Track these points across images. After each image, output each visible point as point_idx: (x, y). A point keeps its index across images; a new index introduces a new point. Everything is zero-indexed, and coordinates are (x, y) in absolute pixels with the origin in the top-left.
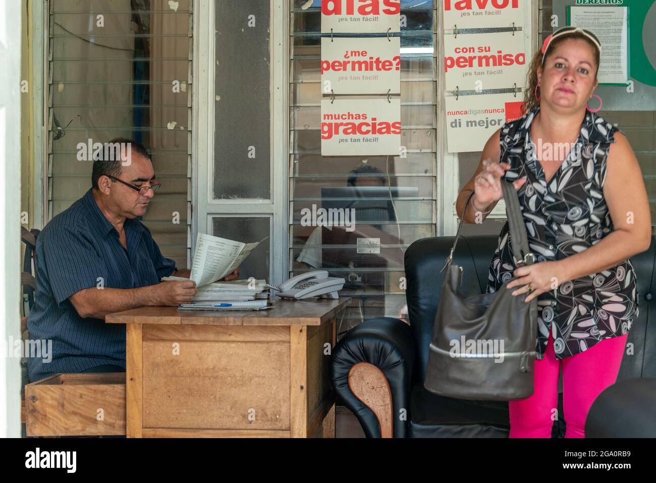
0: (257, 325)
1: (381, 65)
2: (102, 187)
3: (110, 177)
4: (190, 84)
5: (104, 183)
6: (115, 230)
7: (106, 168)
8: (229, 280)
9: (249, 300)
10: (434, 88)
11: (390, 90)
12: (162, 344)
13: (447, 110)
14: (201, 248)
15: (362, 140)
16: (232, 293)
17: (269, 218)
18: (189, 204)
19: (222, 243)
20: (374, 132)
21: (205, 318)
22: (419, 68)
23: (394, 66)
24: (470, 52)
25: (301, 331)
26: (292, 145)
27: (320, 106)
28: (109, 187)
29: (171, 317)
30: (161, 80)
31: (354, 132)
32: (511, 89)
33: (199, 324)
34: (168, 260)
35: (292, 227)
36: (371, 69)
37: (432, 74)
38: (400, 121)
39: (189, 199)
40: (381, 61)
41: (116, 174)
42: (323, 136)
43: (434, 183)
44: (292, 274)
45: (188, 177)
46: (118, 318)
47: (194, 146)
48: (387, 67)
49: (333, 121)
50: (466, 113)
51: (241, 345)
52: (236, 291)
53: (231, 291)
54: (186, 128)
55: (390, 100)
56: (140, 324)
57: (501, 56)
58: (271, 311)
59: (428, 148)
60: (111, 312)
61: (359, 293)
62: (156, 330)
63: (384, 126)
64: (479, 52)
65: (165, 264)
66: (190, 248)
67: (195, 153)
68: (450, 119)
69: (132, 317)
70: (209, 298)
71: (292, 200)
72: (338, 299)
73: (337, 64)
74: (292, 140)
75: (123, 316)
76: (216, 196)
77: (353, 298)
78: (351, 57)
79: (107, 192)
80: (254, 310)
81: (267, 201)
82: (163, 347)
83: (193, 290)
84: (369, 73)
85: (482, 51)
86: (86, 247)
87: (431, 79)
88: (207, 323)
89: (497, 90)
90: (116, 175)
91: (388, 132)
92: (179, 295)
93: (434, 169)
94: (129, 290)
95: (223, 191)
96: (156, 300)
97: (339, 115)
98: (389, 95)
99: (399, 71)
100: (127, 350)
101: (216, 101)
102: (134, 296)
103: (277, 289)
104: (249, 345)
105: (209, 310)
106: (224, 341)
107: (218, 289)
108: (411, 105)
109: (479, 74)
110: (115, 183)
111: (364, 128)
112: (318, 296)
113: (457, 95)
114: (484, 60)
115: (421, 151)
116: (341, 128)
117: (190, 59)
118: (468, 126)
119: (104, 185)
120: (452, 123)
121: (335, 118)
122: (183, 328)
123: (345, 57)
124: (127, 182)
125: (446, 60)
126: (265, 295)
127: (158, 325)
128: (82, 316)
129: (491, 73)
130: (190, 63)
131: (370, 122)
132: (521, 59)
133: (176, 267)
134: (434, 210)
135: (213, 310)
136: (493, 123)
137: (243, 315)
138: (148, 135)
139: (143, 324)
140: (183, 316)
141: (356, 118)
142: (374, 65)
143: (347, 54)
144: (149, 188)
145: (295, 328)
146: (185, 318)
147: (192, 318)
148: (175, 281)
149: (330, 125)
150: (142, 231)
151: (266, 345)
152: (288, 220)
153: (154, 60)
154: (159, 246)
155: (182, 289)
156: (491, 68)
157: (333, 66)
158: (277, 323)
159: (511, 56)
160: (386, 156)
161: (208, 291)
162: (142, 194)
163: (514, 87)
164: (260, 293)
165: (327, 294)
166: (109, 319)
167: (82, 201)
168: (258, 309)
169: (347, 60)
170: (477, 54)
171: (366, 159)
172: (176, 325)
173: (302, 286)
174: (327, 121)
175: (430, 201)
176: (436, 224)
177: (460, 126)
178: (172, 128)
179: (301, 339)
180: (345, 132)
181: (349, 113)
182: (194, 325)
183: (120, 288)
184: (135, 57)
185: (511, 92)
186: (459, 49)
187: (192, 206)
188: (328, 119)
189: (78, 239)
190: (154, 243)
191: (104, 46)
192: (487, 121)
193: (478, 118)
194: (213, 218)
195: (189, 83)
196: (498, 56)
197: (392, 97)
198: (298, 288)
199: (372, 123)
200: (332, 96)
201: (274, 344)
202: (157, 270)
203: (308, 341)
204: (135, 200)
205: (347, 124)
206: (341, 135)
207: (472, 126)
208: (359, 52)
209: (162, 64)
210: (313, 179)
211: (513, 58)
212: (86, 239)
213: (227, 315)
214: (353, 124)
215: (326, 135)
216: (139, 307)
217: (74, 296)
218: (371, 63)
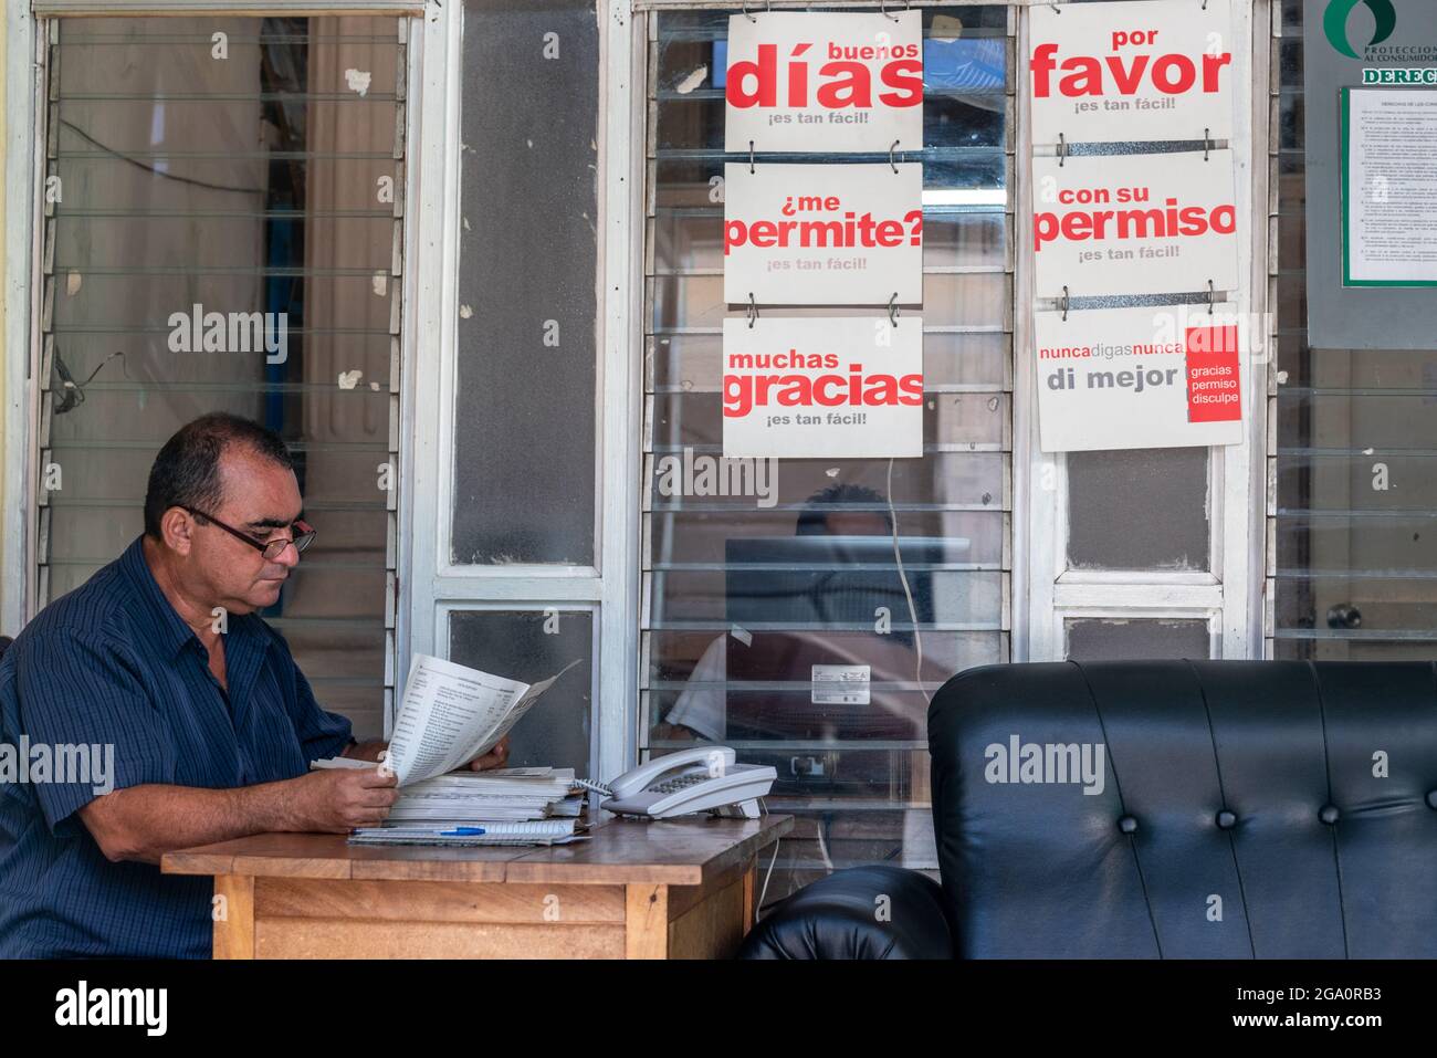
0: (541, 881)
1: (876, 233)
2: (169, 536)
3: (192, 511)
4: (396, 277)
5: (175, 525)
6: (198, 642)
7: (183, 488)
8: (482, 770)
9: (530, 820)
10: (1006, 290)
11: (896, 295)
12: (303, 927)
13: (1040, 345)
14: (421, 691)
15: (824, 420)
16: (488, 802)
17: (591, 612)
18: (390, 576)
19: (473, 682)
20: (855, 400)
21: (411, 863)
22: (984, 241)
23: (907, 236)
24: (1097, 200)
25: (653, 898)
26: (650, 429)
27: (721, 335)
28: (187, 537)
29: (327, 860)
30: (333, 267)
31: (806, 401)
32: (1199, 294)
33: (398, 878)
34: (334, 717)
35: (647, 636)
36: (850, 243)
37: (1003, 256)
38: (919, 372)
39: (390, 565)
40: (874, 223)
41: (207, 505)
42: (727, 409)
43: (1006, 528)
44: (646, 754)
45: (388, 508)
46: (194, 861)
47: (404, 432)
48: (889, 239)
49: (754, 372)
50: (1087, 353)
51: (502, 932)
52: (497, 796)
53: (486, 797)
54: (385, 385)
55: (896, 319)
56: (248, 877)
57: (1175, 211)
58: (582, 848)
59: (991, 441)
60: (178, 846)
61: (818, 804)
62: (288, 893)
63: (881, 384)
64: (1121, 200)
65: (325, 726)
66: (392, 688)
67: (408, 450)
68: (1047, 367)
69: (229, 860)
70: (429, 814)
71: (649, 568)
72: (759, 819)
73: (763, 229)
74: (650, 419)
75: (206, 857)
76: (459, 558)
77: (796, 816)
78: (798, 212)
79: (184, 548)
80: (538, 845)
81: (585, 571)
82: (306, 935)
83: (388, 792)
84: (844, 253)
85: (1129, 198)
86: (122, 684)
87: (999, 269)
88: (415, 875)
89: (1165, 295)
90: (209, 508)
91: (892, 399)
92: (351, 805)
93: (1006, 491)
94: (228, 791)
95: (474, 545)
96: (295, 817)
97: (767, 357)
98: (895, 307)
99: (919, 248)
100: (215, 943)
101: (461, 319)
102: (240, 807)
103: (606, 792)
104: (521, 933)
105: (425, 845)
106: (459, 923)
107: (453, 790)
108: (962, 333)
109: (1120, 255)
110: (206, 528)
111: (831, 391)
112: (709, 811)
113: (1065, 309)
114: (1134, 222)
115: (973, 448)
116: (774, 390)
117: (396, 214)
118: (1091, 385)
119: (176, 530)
120: (1051, 379)
121: (759, 365)
122: (357, 890)
123: (785, 211)
124: (235, 527)
125: (1037, 219)
126: (574, 808)
127: (294, 879)
128: (110, 858)
129: (1151, 254)
130: (397, 224)
131: (846, 375)
132: (1225, 220)
133: (353, 734)
134: (1006, 596)
135: (434, 845)
136: (1155, 378)
137: (506, 856)
138: (297, 402)
139: (256, 878)
140: (358, 859)
141: (810, 365)
142: (858, 233)
143: (789, 205)
144: (289, 543)
145: (638, 891)
146: (360, 863)
147: (380, 863)
148: (344, 770)
149: (745, 382)
150: (268, 644)
151: (564, 934)
152: (639, 619)
153: (316, 217)
154: (309, 682)
155: (362, 790)
156: (1151, 241)
157: (754, 234)
158: (593, 879)
159: (1200, 211)
160: (888, 459)
161: (427, 796)
162: (270, 559)
163: (1209, 290)
164: (559, 803)
165: (730, 806)
166: (171, 865)
167: (116, 567)
168: (549, 843)
169: (789, 219)
170: (1115, 205)
171: (836, 467)
172: (337, 880)
173: (668, 786)
174: (738, 372)
175: (996, 573)
176: (1010, 632)
177: (1072, 386)
178: (351, 387)
179: (653, 919)
180: (783, 398)
181: (793, 352)
182: (384, 880)
183: (207, 787)
184: (268, 209)
185: (1200, 303)
186: (1071, 193)
187: (397, 581)
188: (741, 365)
189: (104, 665)
190: (299, 674)
191: (189, 182)
192: (1140, 374)
193: (1116, 366)
194: (450, 611)
195: (394, 273)
196: (1169, 211)
197: (903, 311)
198: (656, 791)
199: (851, 377)
200: (752, 309)
201: (586, 931)
202: (304, 743)
203: (672, 925)
204: (252, 571)
205: (787, 380)
206: (773, 407)
207: (1101, 385)
208: (818, 200)
209: (334, 227)
210: (704, 517)
211: (1206, 217)
212: (123, 662)
213: (469, 857)
214: (804, 381)
215: (735, 407)
216: (254, 836)
217: (91, 807)
218: (850, 226)
